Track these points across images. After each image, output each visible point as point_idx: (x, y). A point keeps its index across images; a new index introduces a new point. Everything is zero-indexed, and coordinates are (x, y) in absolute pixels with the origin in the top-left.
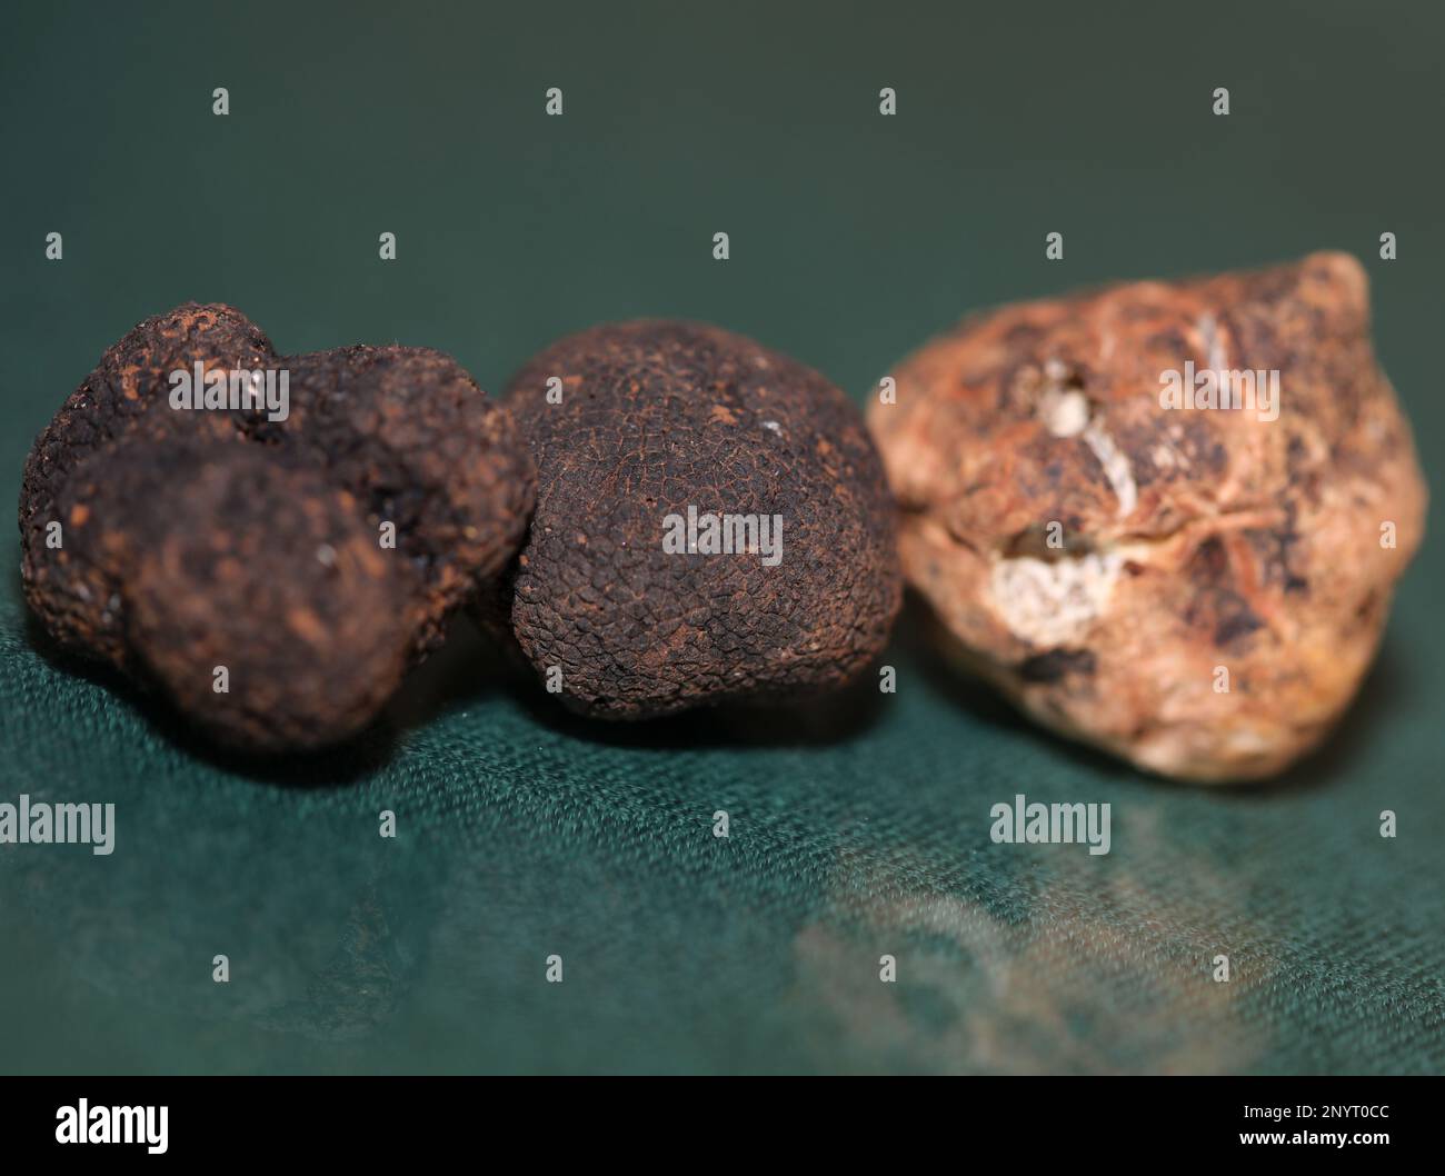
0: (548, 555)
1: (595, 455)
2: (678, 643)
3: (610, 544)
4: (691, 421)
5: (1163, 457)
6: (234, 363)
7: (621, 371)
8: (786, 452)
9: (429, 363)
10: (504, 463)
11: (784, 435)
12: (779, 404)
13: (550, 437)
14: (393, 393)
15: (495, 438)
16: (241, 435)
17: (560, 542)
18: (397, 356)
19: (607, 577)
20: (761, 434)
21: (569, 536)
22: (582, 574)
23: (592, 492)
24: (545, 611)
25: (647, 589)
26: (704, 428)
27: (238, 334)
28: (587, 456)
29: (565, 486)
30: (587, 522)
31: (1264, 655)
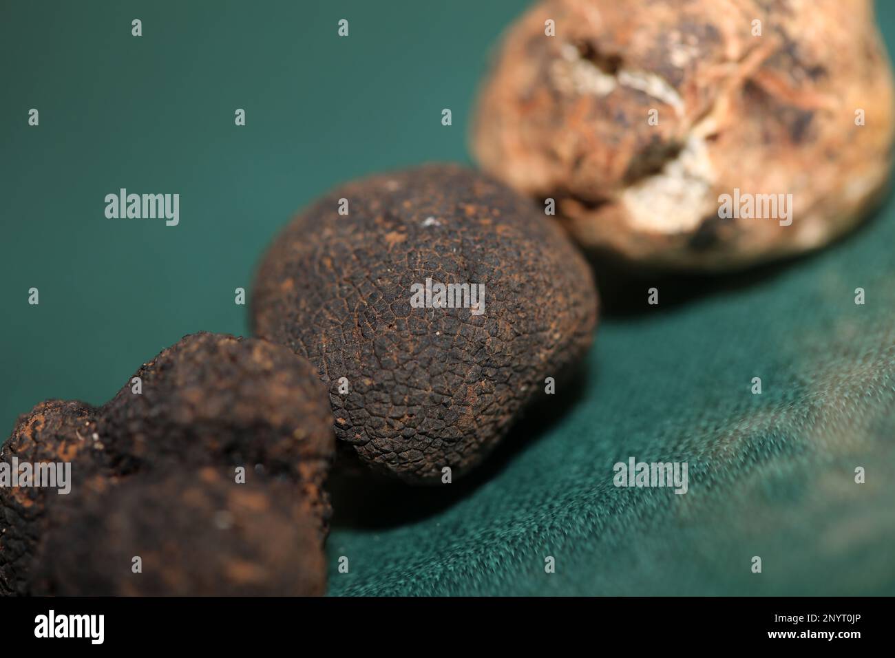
0: (354, 407)
1: (336, 324)
2: (473, 399)
3: (387, 371)
4: (377, 257)
5: (679, 58)
6: (75, 437)
7: (312, 258)
8: (450, 232)
9: (194, 347)
10: (287, 376)
11: (441, 222)
12: (425, 204)
13: (300, 332)
14: (186, 384)
15: (269, 365)
16: (114, 480)
17: (355, 393)
18: (172, 357)
19: (401, 394)
20: (427, 232)
21: (358, 386)
22: (383, 403)
23: (352, 348)
24: (378, 442)
25: (430, 382)
26: (389, 256)
27: (64, 417)
28: (332, 328)
29: (332, 356)
30: (363, 369)
31: (828, 130)
